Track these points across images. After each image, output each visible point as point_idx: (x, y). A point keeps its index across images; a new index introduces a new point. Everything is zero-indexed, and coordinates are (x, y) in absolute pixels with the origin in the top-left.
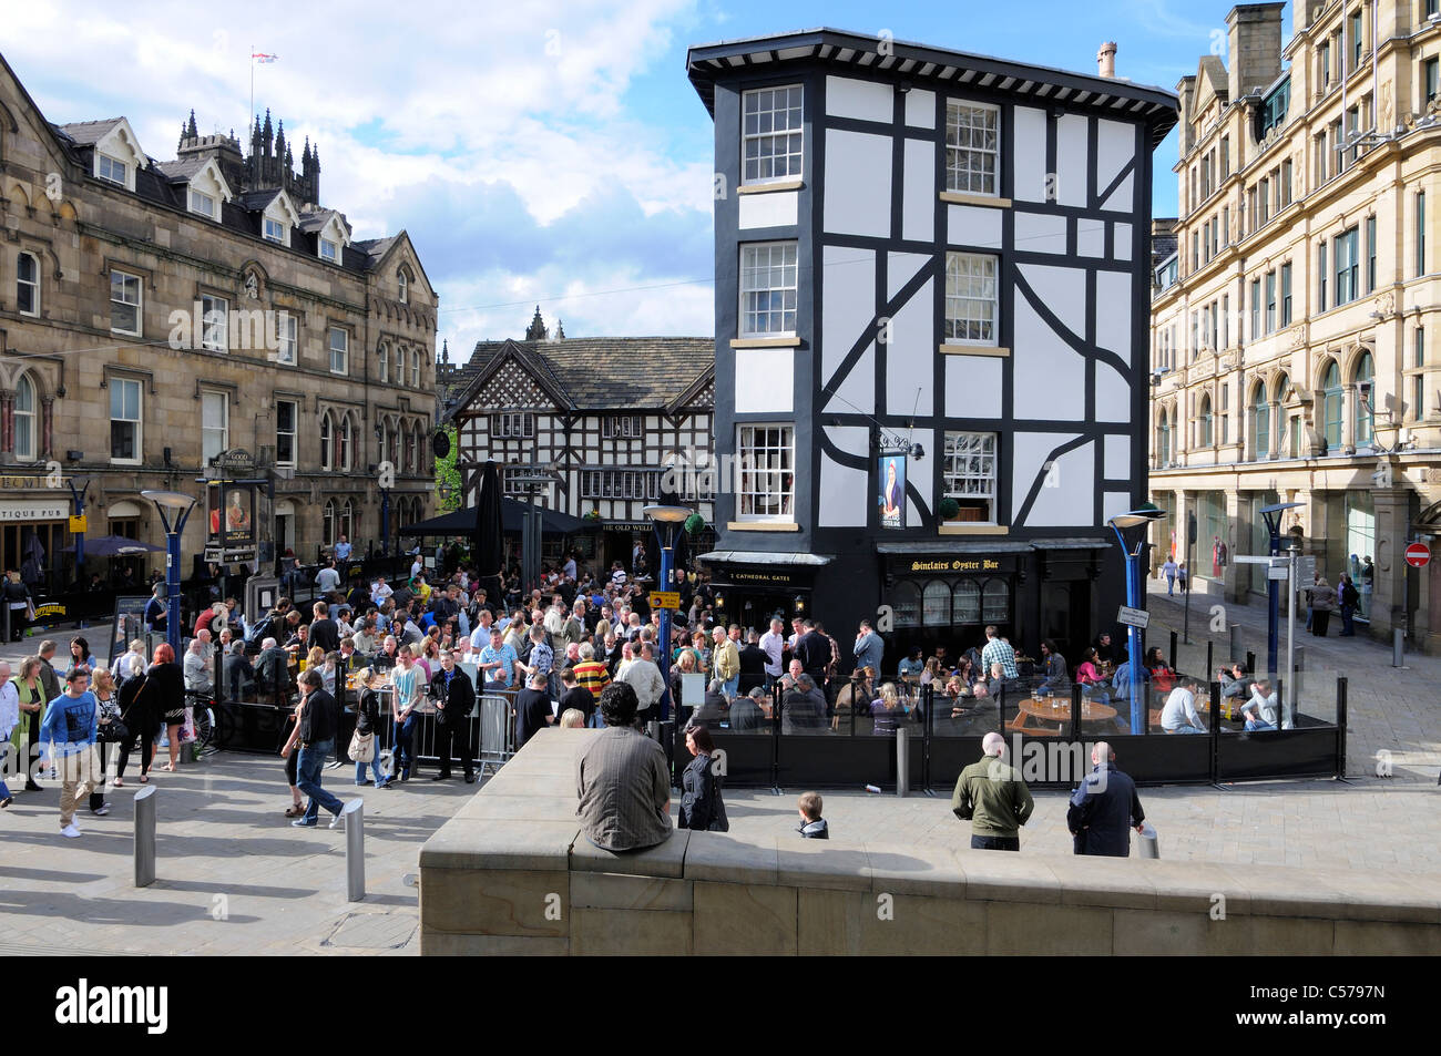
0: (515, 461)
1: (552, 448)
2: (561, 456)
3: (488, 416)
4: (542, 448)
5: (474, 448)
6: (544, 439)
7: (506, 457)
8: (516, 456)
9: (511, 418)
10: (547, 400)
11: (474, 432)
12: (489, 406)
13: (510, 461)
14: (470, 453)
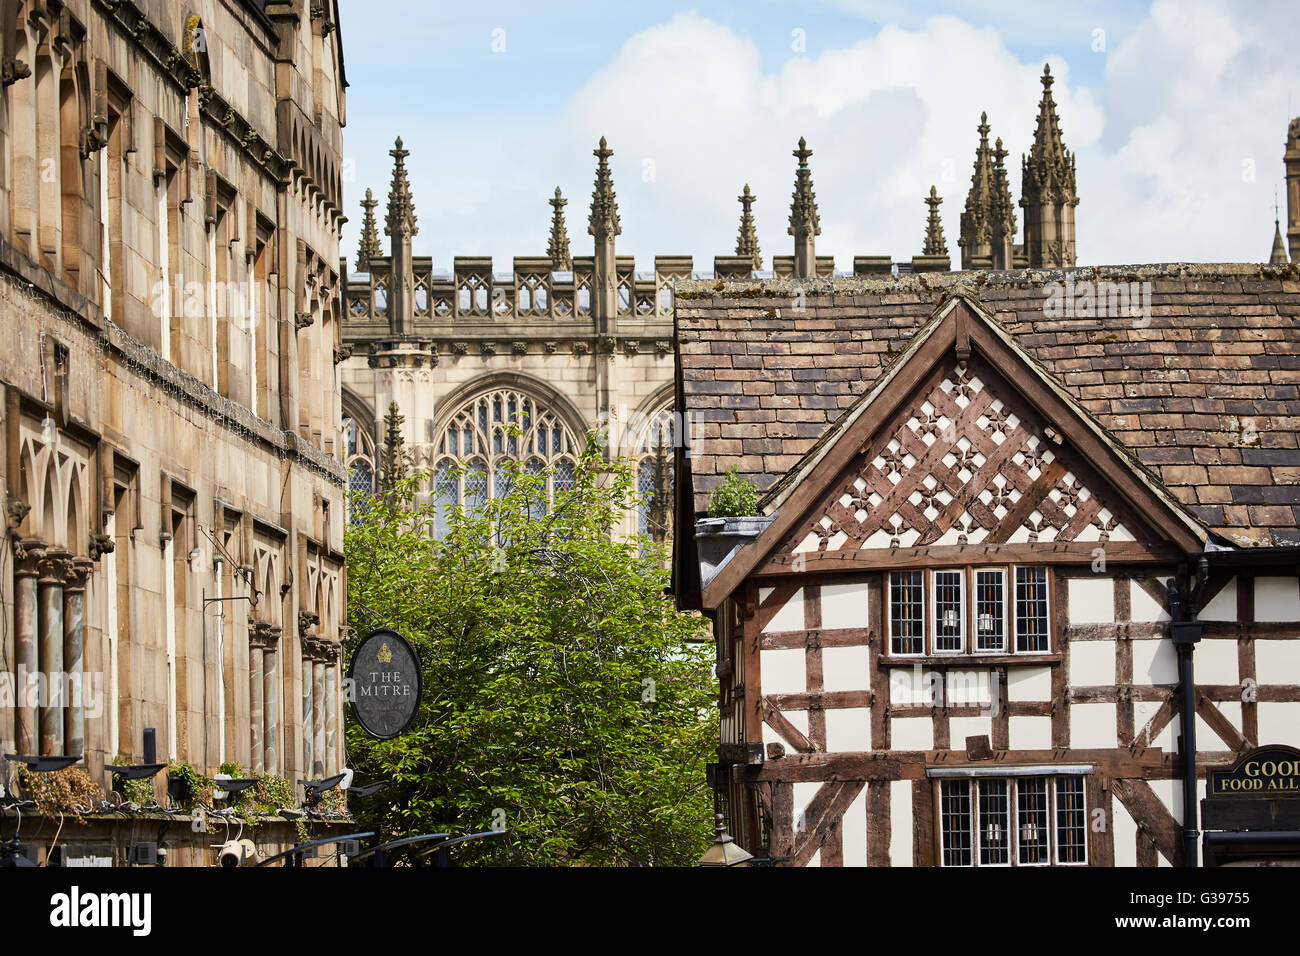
0: (978, 748)
1: (1123, 698)
2: (1158, 723)
3: (872, 576)
4: (1083, 697)
5: (815, 705)
6: (1091, 663)
7: (942, 732)
8: (982, 726)
9: (969, 585)
10: (1105, 516)
11: (813, 641)
12: (879, 541)
13: (958, 744)
14: (799, 719)
